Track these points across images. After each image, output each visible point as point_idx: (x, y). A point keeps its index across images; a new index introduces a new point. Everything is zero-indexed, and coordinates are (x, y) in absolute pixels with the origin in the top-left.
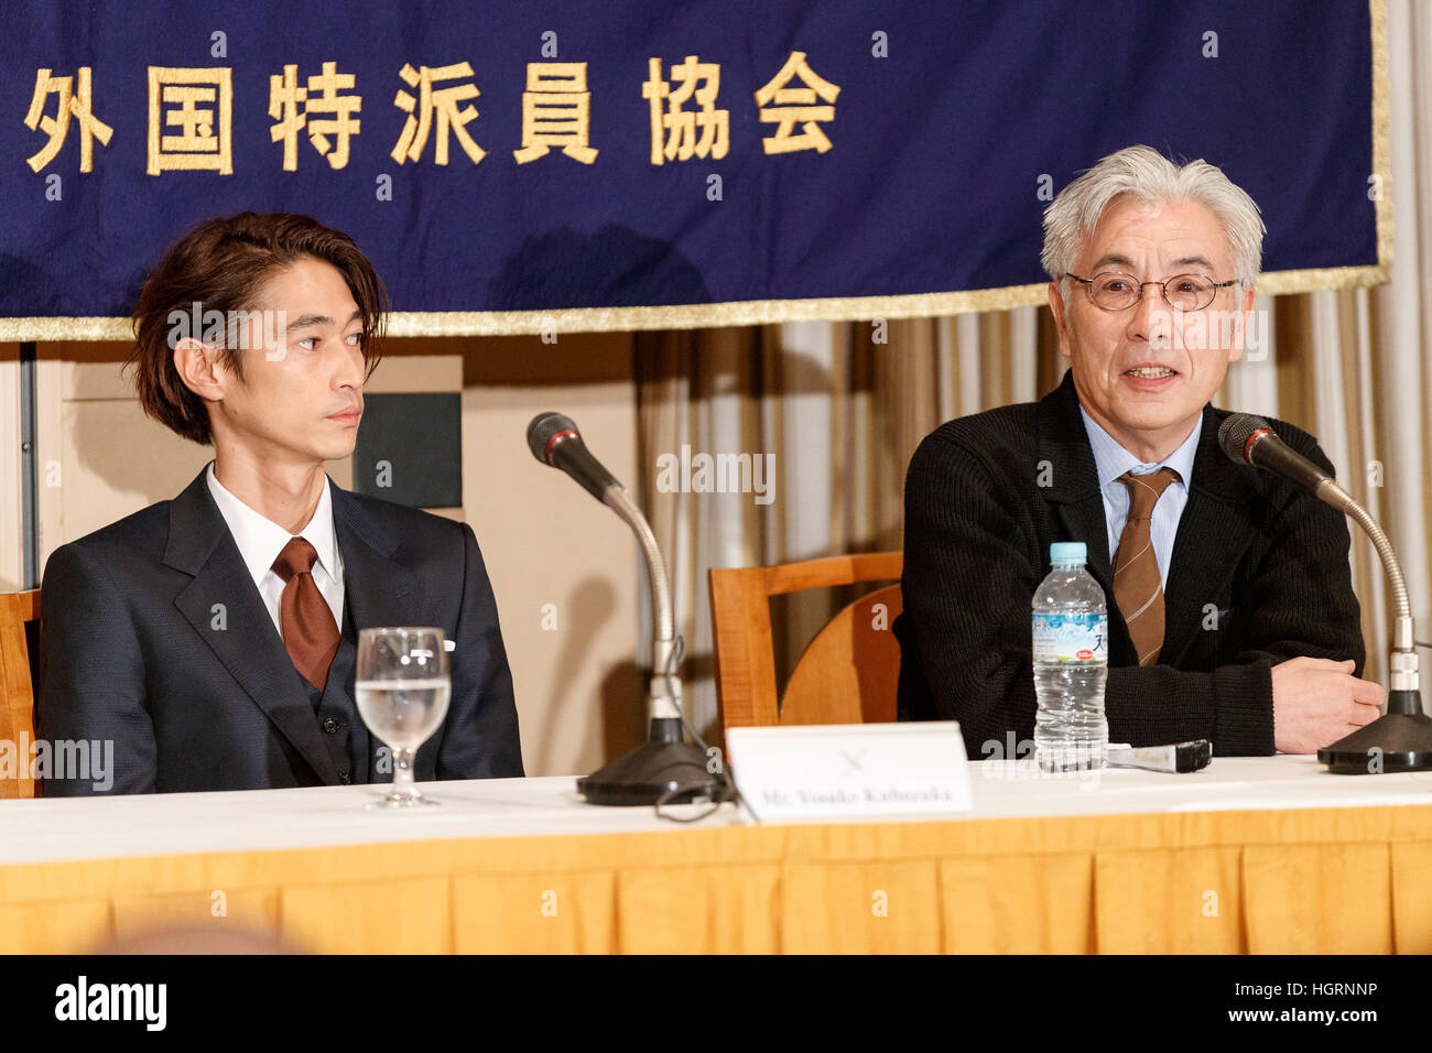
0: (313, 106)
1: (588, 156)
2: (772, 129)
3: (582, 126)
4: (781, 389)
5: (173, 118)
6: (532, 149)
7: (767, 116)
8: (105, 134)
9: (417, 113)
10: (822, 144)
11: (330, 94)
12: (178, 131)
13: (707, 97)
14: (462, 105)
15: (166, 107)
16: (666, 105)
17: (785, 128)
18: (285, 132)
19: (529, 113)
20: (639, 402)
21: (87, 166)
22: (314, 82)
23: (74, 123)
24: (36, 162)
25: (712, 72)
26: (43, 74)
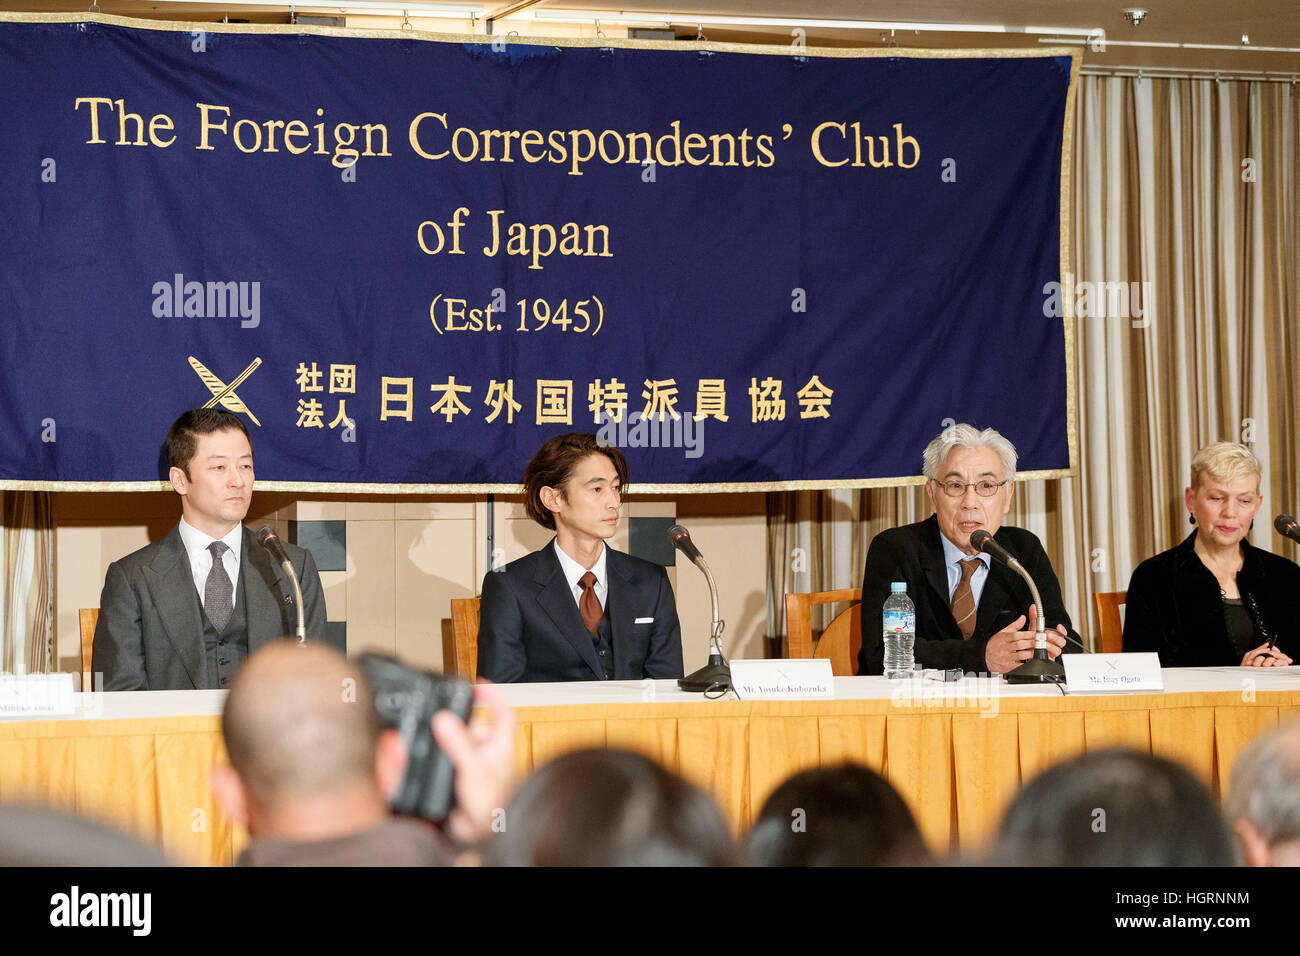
0: (607, 396)
1: (725, 419)
2: (804, 408)
3: (722, 406)
4: (829, 519)
5: (547, 401)
6: (701, 415)
7: (802, 403)
8: (518, 407)
9: (651, 400)
10: (826, 415)
11: (614, 392)
12: (549, 406)
13: (776, 394)
14: (671, 397)
15: (544, 396)
16: (758, 397)
17: (810, 408)
18: (595, 407)
19: (700, 400)
20: (769, 524)
21: (510, 421)
22: (608, 387)
23: (505, 403)
24: (489, 419)
25: (778, 384)
26: (493, 382)
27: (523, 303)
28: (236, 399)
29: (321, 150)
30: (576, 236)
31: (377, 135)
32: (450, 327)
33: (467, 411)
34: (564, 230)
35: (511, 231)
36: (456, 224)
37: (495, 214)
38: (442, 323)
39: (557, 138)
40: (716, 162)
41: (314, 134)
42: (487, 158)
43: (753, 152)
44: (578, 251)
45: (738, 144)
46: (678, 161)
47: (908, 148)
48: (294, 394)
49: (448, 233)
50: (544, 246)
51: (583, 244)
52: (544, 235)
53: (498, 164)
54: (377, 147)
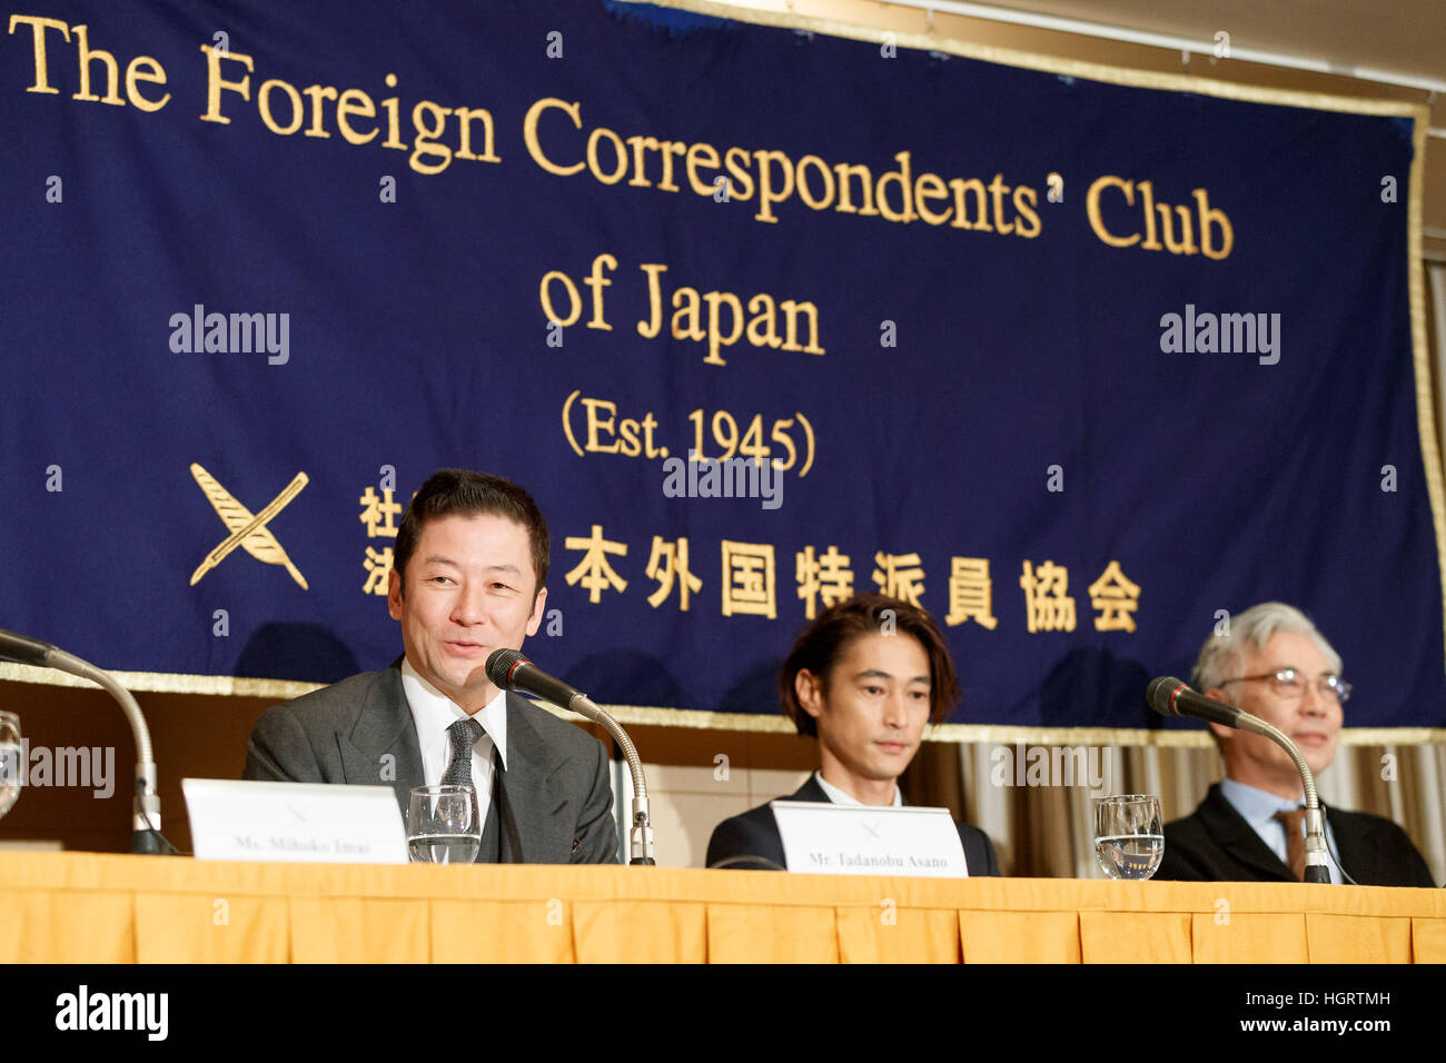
0: (824, 576)
1: (991, 624)
2: (1100, 613)
3: (986, 601)
5: (739, 577)
6: (955, 617)
7: (1097, 604)
8: (696, 584)
9: (886, 585)
10: (1129, 627)
11: (834, 568)
12: (740, 586)
13: (1061, 588)
14: (914, 583)
15: (734, 569)
16: (1035, 593)
17: (1107, 613)
18: (807, 592)
19: (955, 591)
21: (684, 606)
22: (824, 560)
23: (677, 577)
24: (656, 600)
25: (1062, 573)
26: (657, 541)
27: (697, 416)
28: (270, 539)
29: (394, 141)
30: (770, 316)
31: (477, 126)
32: (593, 445)
33: (621, 585)
34: (754, 307)
35: (676, 300)
36: (597, 281)
37: (653, 270)
38: (582, 439)
39: (738, 160)
40: (961, 222)
41: (382, 114)
42: (639, 180)
43: (1011, 213)
44: (775, 342)
45: (990, 196)
46: (908, 216)
47: (1215, 227)
48: (358, 539)
49: (586, 293)
50: (726, 327)
51: (781, 331)
52: (725, 310)
53: (654, 191)
54: (477, 145)
